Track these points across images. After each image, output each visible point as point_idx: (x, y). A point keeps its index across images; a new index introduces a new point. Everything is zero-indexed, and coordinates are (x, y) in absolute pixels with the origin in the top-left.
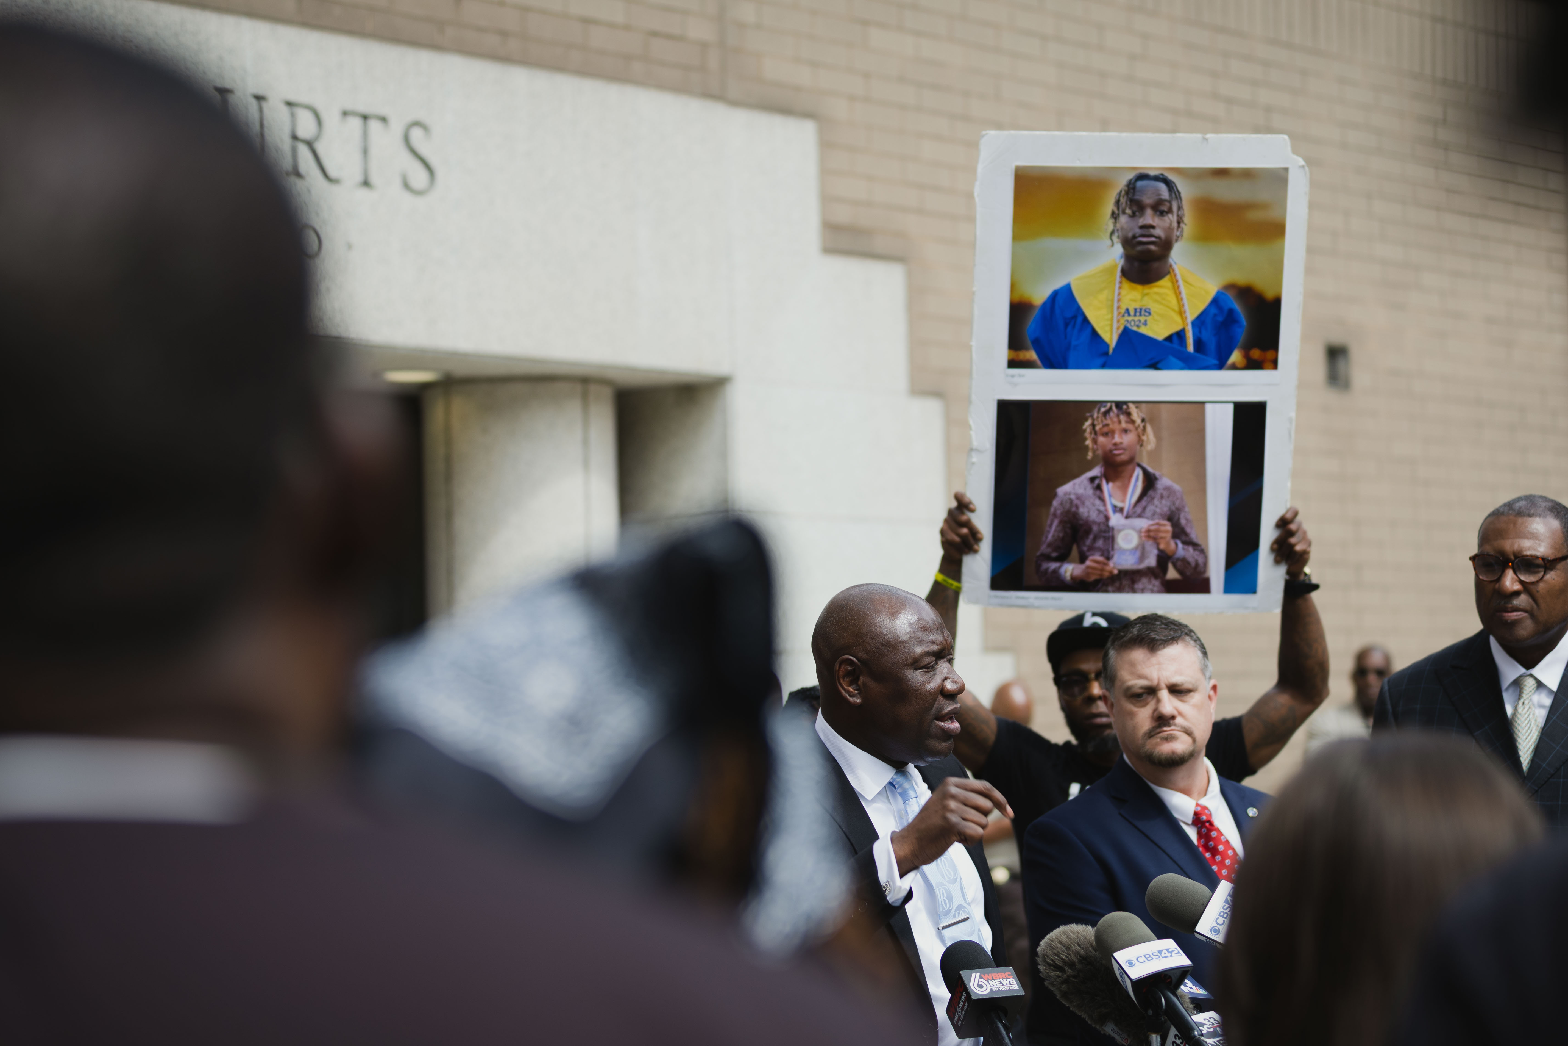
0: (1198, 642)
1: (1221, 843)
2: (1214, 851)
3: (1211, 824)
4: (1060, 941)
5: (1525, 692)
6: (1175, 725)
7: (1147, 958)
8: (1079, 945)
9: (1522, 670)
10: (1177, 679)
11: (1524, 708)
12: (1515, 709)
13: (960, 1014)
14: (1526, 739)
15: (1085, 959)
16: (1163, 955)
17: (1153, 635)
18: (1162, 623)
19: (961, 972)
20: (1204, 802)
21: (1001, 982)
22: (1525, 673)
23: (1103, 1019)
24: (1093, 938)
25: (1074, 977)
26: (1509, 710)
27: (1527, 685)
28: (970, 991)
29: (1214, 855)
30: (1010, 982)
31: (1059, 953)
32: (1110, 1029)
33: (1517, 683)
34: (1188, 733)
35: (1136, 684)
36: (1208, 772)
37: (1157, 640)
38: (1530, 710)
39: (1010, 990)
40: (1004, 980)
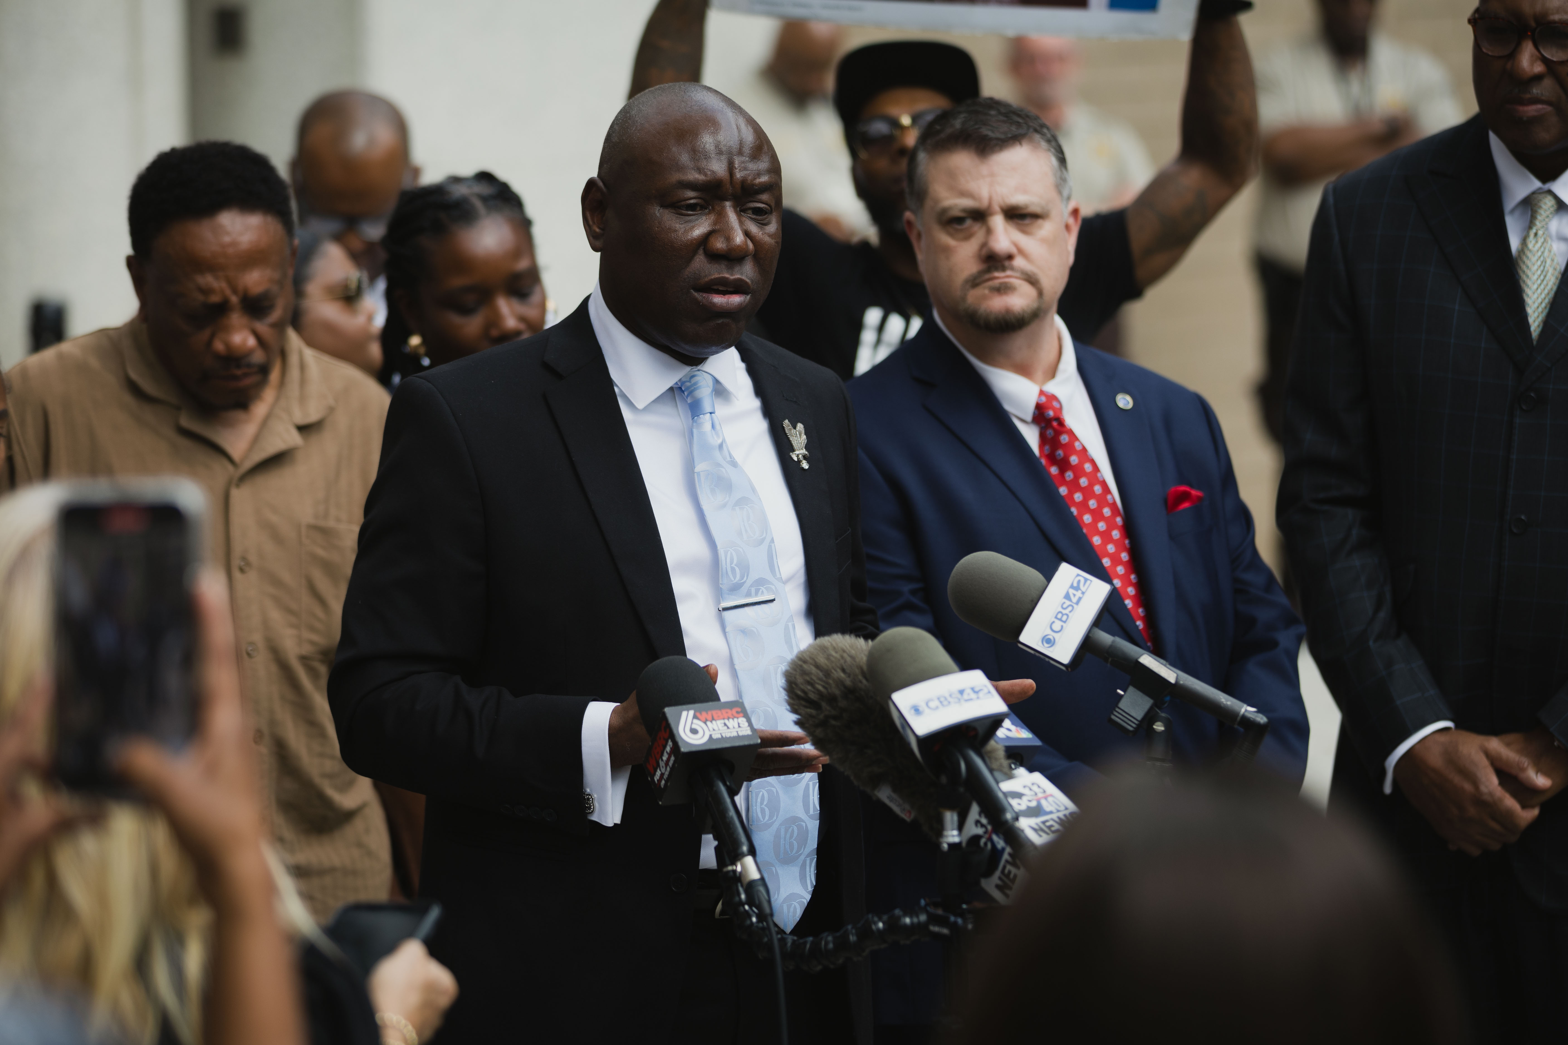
0: (1053, 143)
1: (1075, 451)
2: (1064, 465)
3: (1061, 423)
4: (816, 662)
5: (1539, 217)
6: (1012, 268)
7: (941, 702)
8: (843, 670)
9: (1537, 184)
10: (1019, 199)
11: (1537, 242)
12: (1524, 242)
13: (663, 770)
14: (1537, 289)
15: (850, 692)
16: (965, 696)
17: (985, 131)
18: (1000, 113)
19: (667, 710)
20: (1051, 387)
21: (725, 724)
22: (1540, 189)
23: (876, 781)
24: (865, 659)
25: (835, 718)
26: (1514, 243)
27: (1544, 206)
28: (678, 739)
29: (1062, 471)
30: (739, 724)
31: (814, 681)
32: (884, 794)
33: (1529, 204)
34: (1032, 280)
35: (956, 205)
36: (1060, 339)
37: (991, 139)
38: (1545, 244)
39: (738, 737)
40: (731, 720)
